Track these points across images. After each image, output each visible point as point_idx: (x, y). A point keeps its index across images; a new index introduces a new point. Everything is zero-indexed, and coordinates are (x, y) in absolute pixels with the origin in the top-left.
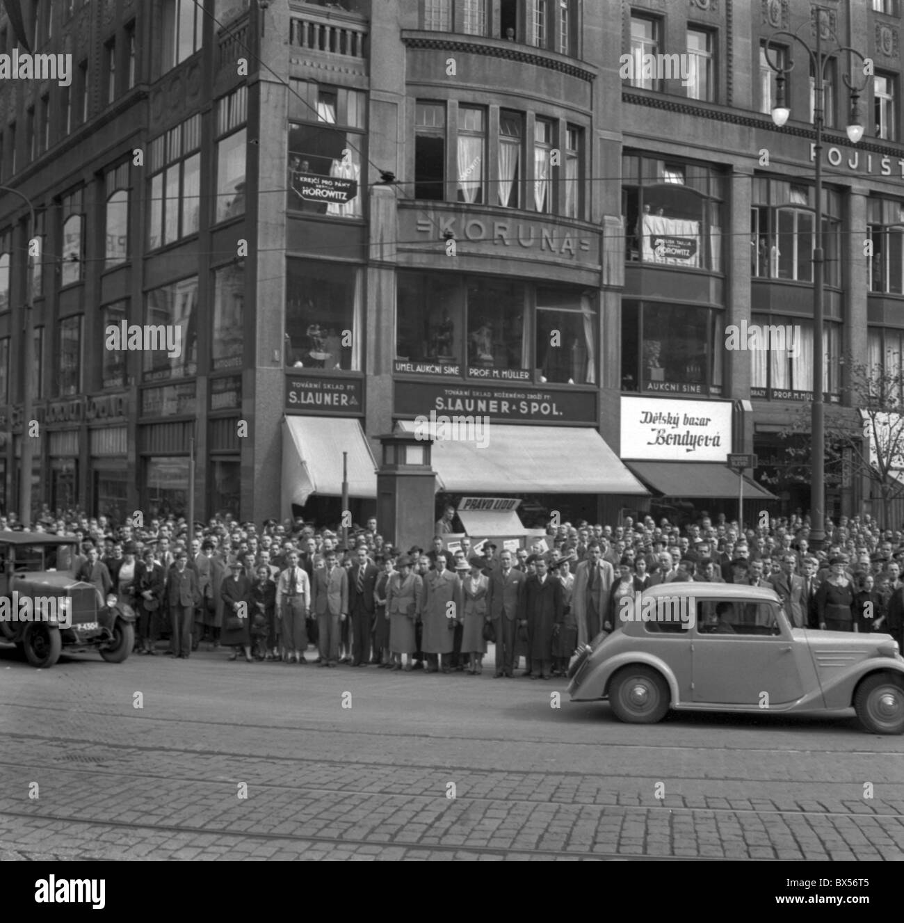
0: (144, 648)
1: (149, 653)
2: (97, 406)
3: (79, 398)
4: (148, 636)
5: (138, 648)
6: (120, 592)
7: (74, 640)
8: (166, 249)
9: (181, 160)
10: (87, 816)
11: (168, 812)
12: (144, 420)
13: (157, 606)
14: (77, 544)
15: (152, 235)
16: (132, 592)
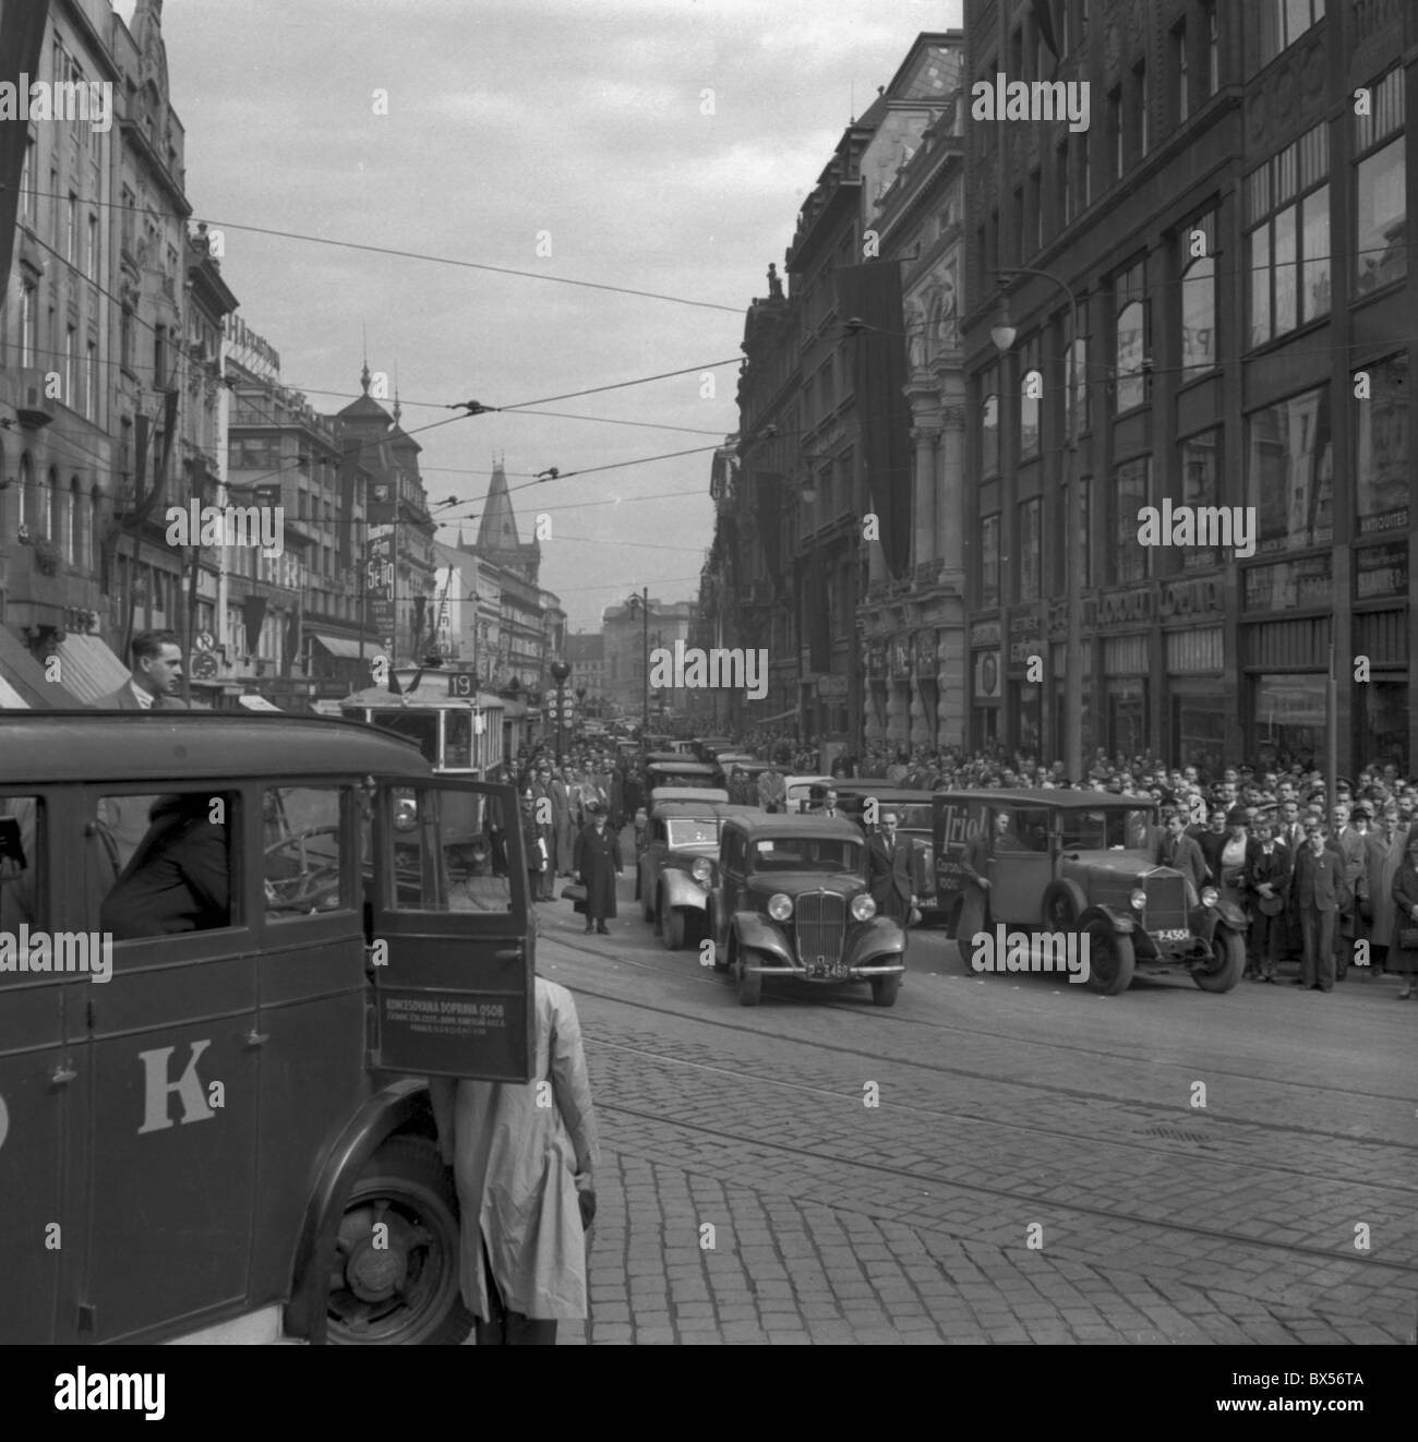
0: (1260, 972)
1: (1268, 980)
2: (1175, 596)
3: (1147, 585)
4: (1266, 953)
5: (1252, 970)
6: (1223, 884)
7: (1154, 955)
8: (1279, 343)
9: (1298, 200)
10: (1188, 1222)
11: (1314, 1227)
12: (1247, 617)
13: (1280, 908)
14: (1154, 808)
15: (1255, 323)
16: (1241, 884)
